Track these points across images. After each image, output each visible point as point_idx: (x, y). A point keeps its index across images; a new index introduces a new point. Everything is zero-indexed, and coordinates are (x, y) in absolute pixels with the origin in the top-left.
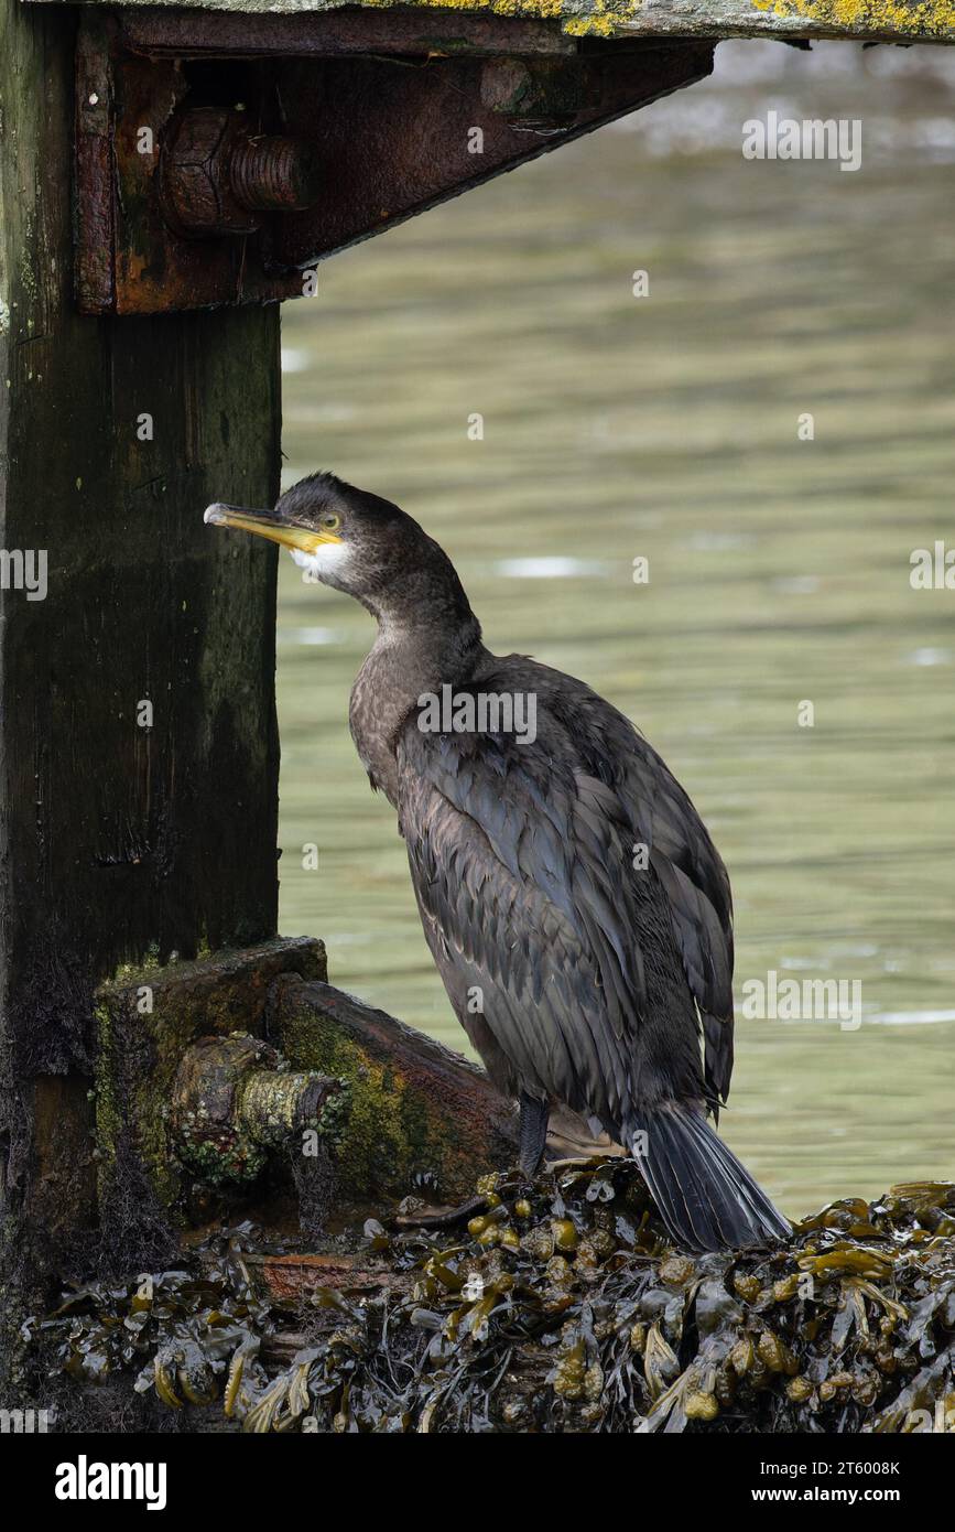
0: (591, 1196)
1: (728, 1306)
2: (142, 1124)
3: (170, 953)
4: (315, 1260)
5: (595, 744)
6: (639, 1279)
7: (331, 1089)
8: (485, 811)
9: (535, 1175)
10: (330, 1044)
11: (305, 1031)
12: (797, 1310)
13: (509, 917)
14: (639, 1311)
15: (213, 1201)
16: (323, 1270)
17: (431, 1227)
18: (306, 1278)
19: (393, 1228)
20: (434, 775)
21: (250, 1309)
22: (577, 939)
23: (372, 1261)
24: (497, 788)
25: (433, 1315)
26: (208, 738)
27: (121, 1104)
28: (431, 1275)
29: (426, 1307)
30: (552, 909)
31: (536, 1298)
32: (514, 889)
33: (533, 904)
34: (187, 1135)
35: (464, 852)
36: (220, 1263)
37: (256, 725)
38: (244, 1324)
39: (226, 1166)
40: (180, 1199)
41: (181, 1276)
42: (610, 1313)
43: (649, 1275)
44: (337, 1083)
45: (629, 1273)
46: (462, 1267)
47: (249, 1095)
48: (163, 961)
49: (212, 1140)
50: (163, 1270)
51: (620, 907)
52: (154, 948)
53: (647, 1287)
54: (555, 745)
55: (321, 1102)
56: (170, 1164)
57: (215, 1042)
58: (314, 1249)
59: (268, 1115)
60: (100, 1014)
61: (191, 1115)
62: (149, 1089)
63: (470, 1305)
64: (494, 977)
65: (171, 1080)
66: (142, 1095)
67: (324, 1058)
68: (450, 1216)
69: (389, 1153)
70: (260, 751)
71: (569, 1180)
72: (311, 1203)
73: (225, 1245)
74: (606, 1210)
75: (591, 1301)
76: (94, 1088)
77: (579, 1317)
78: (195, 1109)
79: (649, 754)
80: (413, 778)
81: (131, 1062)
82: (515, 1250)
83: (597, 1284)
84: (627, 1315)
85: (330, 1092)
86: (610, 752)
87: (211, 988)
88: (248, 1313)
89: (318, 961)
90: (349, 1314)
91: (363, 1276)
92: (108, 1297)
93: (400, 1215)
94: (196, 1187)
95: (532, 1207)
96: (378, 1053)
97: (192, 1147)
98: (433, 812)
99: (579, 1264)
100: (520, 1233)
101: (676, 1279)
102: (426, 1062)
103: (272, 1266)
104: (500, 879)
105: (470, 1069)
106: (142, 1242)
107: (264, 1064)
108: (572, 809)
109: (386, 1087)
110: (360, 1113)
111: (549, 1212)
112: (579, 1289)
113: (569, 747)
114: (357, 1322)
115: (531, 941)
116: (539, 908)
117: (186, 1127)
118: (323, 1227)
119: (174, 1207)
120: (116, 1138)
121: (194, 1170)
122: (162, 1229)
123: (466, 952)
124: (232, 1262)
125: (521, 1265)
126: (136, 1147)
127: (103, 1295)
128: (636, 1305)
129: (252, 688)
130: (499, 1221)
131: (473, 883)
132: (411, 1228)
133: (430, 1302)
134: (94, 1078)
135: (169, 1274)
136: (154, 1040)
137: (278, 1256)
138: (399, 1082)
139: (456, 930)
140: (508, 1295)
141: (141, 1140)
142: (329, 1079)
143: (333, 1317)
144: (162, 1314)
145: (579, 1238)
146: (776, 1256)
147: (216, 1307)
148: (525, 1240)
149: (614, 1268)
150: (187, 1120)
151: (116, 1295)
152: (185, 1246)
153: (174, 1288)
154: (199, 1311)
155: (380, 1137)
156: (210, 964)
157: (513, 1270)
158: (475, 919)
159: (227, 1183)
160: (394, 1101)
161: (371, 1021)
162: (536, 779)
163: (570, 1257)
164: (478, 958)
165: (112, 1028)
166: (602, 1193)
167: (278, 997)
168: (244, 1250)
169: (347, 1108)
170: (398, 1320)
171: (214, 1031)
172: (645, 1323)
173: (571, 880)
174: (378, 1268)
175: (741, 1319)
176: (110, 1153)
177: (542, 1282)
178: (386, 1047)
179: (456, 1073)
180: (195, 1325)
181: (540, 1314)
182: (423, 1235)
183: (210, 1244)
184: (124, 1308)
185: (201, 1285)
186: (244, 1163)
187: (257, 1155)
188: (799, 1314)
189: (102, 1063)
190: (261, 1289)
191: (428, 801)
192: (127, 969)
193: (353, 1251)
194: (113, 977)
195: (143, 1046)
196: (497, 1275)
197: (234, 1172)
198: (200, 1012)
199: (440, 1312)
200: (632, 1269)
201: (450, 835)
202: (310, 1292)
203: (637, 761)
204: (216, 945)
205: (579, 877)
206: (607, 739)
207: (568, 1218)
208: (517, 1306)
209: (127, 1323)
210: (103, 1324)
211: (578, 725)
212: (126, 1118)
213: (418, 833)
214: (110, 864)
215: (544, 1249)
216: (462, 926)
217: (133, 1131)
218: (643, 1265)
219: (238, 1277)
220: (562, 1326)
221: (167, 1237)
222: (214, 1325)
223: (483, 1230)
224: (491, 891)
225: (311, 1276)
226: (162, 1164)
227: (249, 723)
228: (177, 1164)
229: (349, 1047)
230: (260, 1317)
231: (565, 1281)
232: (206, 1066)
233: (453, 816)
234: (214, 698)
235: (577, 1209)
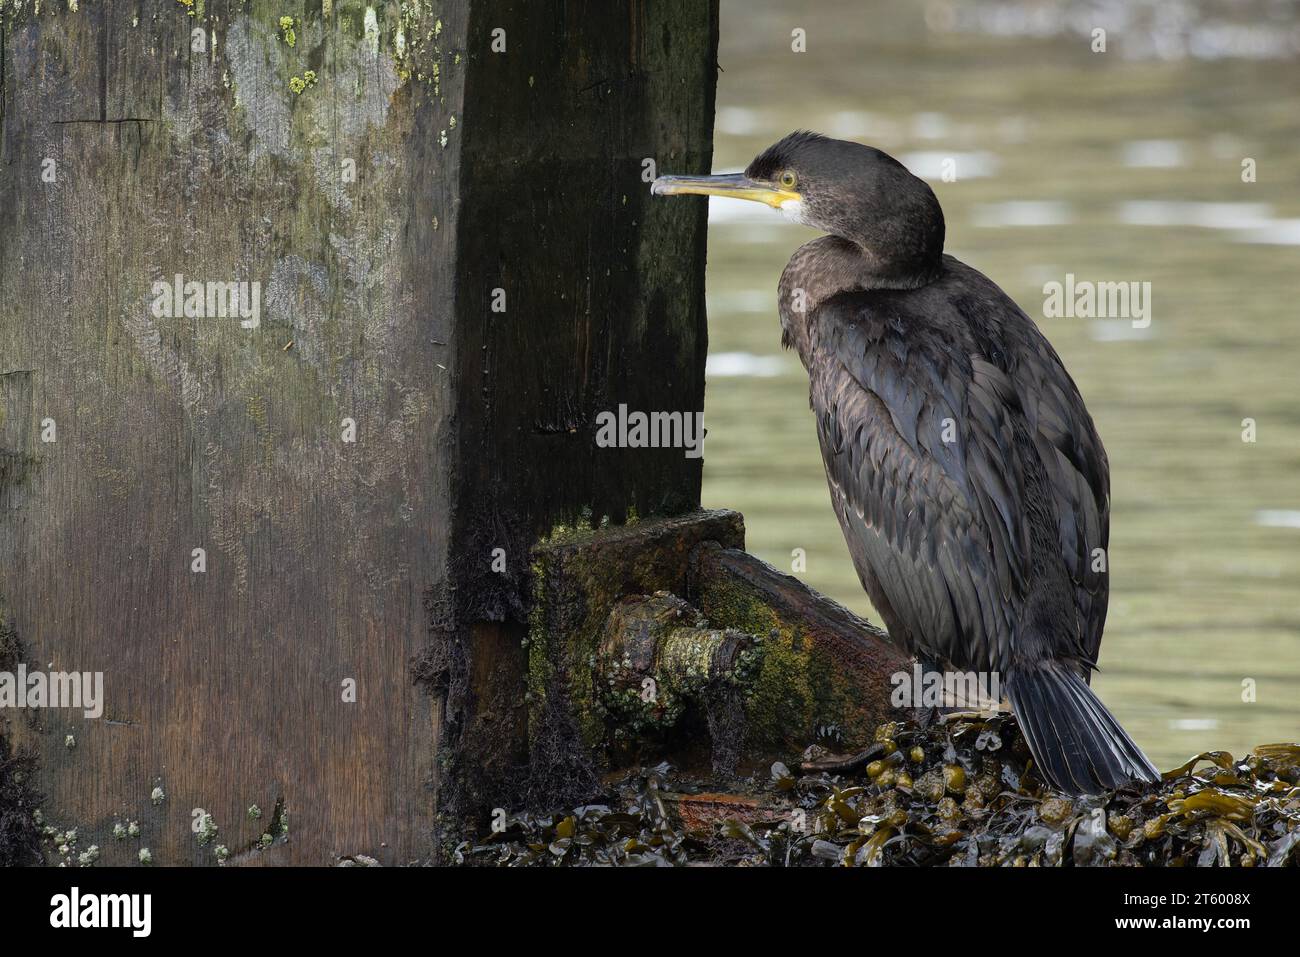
0: (980, 745)
1: (1104, 842)
2: (571, 671)
3: (600, 517)
4: (726, 799)
5: (992, 336)
6: (1022, 817)
7: (742, 645)
8: (889, 392)
9: (929, 725)
10: (745, 607)
11: (723, 594)
12: (1165, 847)
13: (908, 487)
14: (1021, 845)
15: (635, 746)
16: (733, 808)
17: (833, 772)
18: (716, 815)
19: (797, 772)
20: (844, 357)
21: (665, 838)
22: (968, 510)
23: (778, 800)
24: (900, 370)
25: (832, 847)
26: (642, 323)
27: (552, 653)
28: (831, 810)
29: (826, 839)
30: (947, 480)
31: (927, 833)
32: (913, 462)
33: (930, 474)
34: (612, 682)
35: (869, 425)
36: (639, 798)
37: (687, 315)
38: (659, 851)
39: (647, 712)
40: (604, 741)
41: (603, 810)
42: (994, 847)
43: (1031, 814)
44: (750, 640)
45: (1012, 812)
46: (860, 805)
47: (669, 649)
48: (595, 524)
49: (634, 688)
50: (586, 804)
51: (1011, 481)
52: (587, 512)
53: (1029, 825)
54: (955, 335)
55: (736, 656)
56: (596, 709)
57: (640, 600)
58: (725, 789)
59: (687, 667)
60: (535, 569)
61: (616, 665)
62: (578, 639)
63: (867, 838)
64: (890, 542)
65: (599, 632)
66: (571, 643)
67: (740, 618)
68: (850, 762)
69: (796, 707)
70: (690, 338)
71: (960, 730)
72: (723, 748)
73: (644, 784)
74: (993, 758)
75: (974, 837)
76: (528, 637)
77: (965, 851)
78: (619, 658)
79: (1041, 347)
80: (824, 357)
81: (562, 616)
82: (908, 791)
83: (984, 821)
84: (1010, 849)
85: (744, 647)
86: (1004, 344)
87: (638, 550)
88: (664, 843)
89: (737, 533)
90: (755, 845)
91: (769, 814)
92: (535, 825)
93: (805, 761)
94: (618, 732)
95: (926, 754)
96: (789, 616)
97: (617, 694)
98: (841, 388)
99: (967, 805)
100: (914, 776)
101: (1056, 817)
102: (833, 624)
103: (686, 803)
104: (900, 452)
105: (873, 633)
106: (568, 779)
107: (684, 621)
108: (967, 390)
109: (796, 647)
110: (770, 670)
111: (941, 759)
112: (966, 826)
113: (968, 337)
114: (762, 851)
115: (927, 510)
116: (935, 479)
117: (611, 675)
118: (734, 770)
119: (598, 749)
120: (547, 683)
121: (618, 716)
122: (586, 766)
123: (866, 517)
124: (650, 798)
125: (914, 805)
126: (565, 691)
127: (530, 824)
128: (1018, 840)
129: (684, 279)
130: (896, 765)
131: (875, 454)
132: (812, 772)
133: (831, 835)
134: (528, 627)
135: (591, 807)
136: (584, 594)
137: (691, 794)
138: (808, 642)
139: (858, 497)
140: (901, 830)
141: (570, 685)
142: (743, 636)
143: (741, 848)
144: (584, 841)
145: (968, 782)
146: (1147, 799)
147: (635, 836)
148: (918, 783)
149: (1000, 808)
150: (612, 669)
151: (542, 823)
152: (607, 783)
153: (596, 819)
154: (619, 840)
155: (788, 692)
156: (637, 529)
157: (906, 808)
158: (876, 487)
159: (647, 730)
160: (802, 660)
161: (783, 586)
162: (936, 363)
163: (959, 799)
164: (877, 523)
165: (546, 582)
166: (991, 743)
167: (700, 562)
168: (661, 788)
169: (759, 662)
170: (799, 851)
171: (640, 590)
172: (1025, 857)
173: (966, 455)
174: (783, 806)
175: (1114, 853)
176: (540, 697)
177: (933, 819)
178: (797, 610)
179: (861, 636)
180: (614, 852)
181: (930, 847)
182: (826, 778)
183: (630, 782)
184: (549, 836)
185: (622, 817)
186: (663, 711)
187: (675, 703)
188: (1167, 851)
189: (536, 614)
190: (676, 823)
191: (837, 379)
192: (561, 529)
193: (760, 791)
194: (549, 536)
195: (574, 599)
196: (892, 812)
197: (653, 718)
198: (627, 573)
199: (838, 844)
200: (1016, 808)
201: (856, 412)
202: (719, 826)
203: (1029, 352)
204: (644, 514)
205: (974, 453)
206: (1003, 332)
207: (958, 764)
208: (909, 839)
209: (552, 848)
210: (529, 849)
211: (980, 319)
212: (556, 664)
213: (826, 407)
214: (550, 432)
215: (935, 792)
216: (863, 494)
217: (562, 677)
218: (1026, 805)
219: (655, 812)
220: (950, 858)
221: (590, 774)
222: (632, 851)
223: (880, 773)
224: (892, 461)
225: (722, 813)
226: (589, 708)
227: (681, 311)
228: (601, 709)
229: (763, 609)
230: (674, 845)
231: (954, 819)
232: (631, 621)
233: (860, 394)
234: (649, 286)
235: (966, 755)
